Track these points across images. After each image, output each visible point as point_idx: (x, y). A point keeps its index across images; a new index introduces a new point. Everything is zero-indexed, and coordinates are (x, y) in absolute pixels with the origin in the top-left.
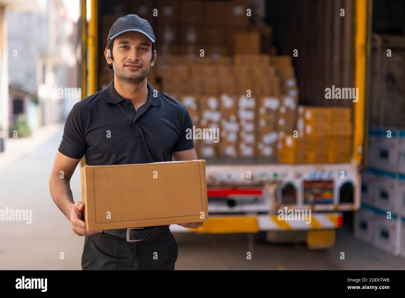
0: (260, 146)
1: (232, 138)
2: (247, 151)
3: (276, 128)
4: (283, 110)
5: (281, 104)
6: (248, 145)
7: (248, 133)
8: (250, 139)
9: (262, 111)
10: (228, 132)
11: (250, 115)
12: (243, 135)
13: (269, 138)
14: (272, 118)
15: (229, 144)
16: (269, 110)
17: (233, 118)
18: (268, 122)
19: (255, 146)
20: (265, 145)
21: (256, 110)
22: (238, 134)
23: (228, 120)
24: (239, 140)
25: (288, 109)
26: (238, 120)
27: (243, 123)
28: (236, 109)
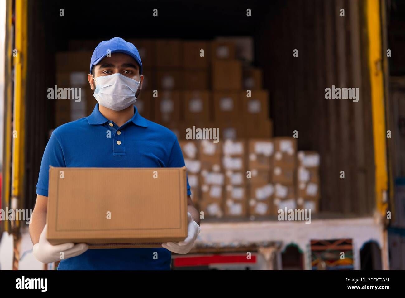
0: (252, 203)
1: (216, 192)
2: (236, 210)
3: (271, 180)
4: (278, 156)
5: (276, 149)
6: (236, 201)
7: (236, 186)
8: (239, 193)
9: (253, 157)
10: (210, 186)
11: (238, 164)
12: (229, 188)
13: (262, 193)
14: (265, 166)
15: (212, 201)
16: (261, 156)
17: (216, 168)
18: (260, 172)
19: (245, 202)
20: (258, 201)
21: (245, 157)
22: (224, 187)
23: (210, 171)
24: (225, 195)
25: (285, 154)
26: (223, 171)
27: (229, 174)
28: (220, 155)
